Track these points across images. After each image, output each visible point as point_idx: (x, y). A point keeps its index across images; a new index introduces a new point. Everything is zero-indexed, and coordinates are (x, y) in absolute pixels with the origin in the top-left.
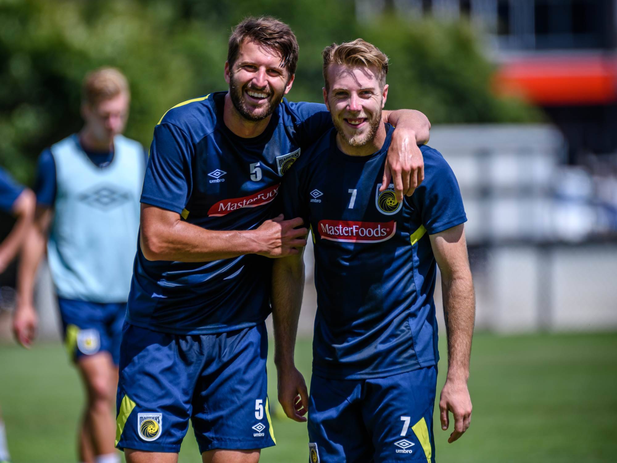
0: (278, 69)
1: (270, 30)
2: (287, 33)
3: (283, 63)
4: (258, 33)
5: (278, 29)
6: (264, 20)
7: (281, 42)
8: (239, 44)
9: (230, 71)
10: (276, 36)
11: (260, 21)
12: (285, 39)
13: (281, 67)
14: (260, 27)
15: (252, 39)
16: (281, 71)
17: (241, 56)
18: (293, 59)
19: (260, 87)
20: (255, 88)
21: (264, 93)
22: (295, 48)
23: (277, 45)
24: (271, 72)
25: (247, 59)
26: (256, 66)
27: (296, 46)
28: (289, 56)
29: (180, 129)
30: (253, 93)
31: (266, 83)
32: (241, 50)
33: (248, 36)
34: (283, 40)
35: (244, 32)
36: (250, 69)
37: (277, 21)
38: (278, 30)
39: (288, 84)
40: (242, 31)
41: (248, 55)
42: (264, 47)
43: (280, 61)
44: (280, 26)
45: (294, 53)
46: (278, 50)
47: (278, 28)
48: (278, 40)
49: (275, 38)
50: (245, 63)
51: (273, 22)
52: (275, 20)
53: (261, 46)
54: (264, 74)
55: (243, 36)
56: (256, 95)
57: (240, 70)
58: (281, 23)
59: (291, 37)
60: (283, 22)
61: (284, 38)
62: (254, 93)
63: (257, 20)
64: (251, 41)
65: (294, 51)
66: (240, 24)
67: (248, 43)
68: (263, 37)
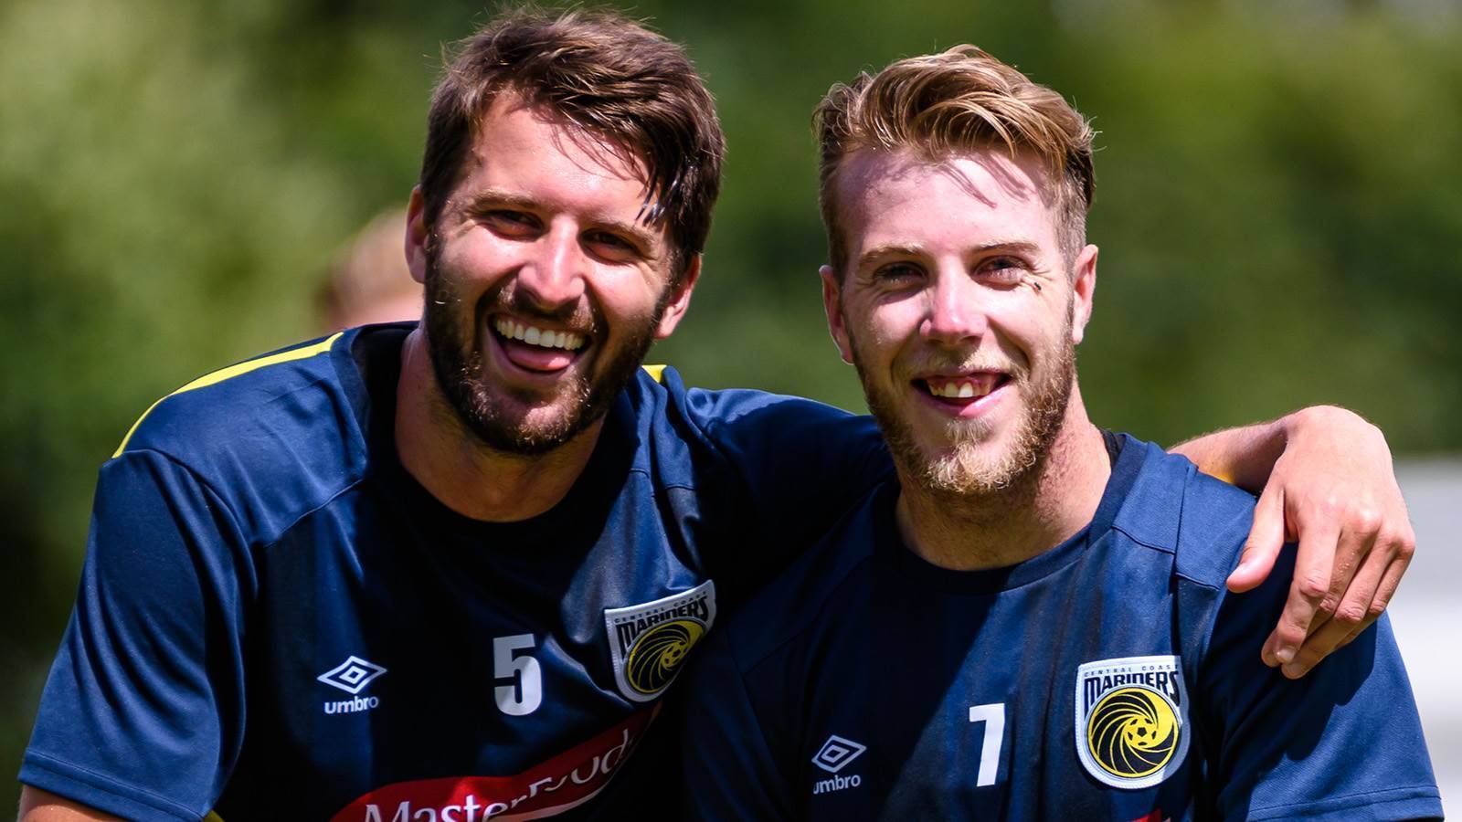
0: (631, 233)
1: (603, 62)
2: (677, 80)
3: (653, 205)
4: (551, 73)
5: (637, 62)
6: (581, 20)
7: (648, 116)
8: (472, 117)
9: (430, 231)
10: (628, 91)
11: (564, 24)
12: (665, 103)
13: (646, 221)
14: (560, 50)
15: (526, 98)
16: (644, 241)
17: (476, 167)
18: (696, 190)
19: (551, 303)
20: (530, 306)
21: (568, 330)
22: (706, 145)
23: (628, 126)
24: (602, 241)
25: (502, 182)
26: (539, 214)
27: (712, 138)
28: (678, 176)
29: (200, 479)
30: (520, 328)
31: (577, 288)
32: (476, 143)
33: (511, 84)
34: (655, 106)
35: (495, 67)
36: (513, 228)
37: (634, 29)
38: (636, 64)
39: (670, 297)
40: (487, 64)
41: (507, 165)
42: (576, 135)
43: (640, 195)
44: (649, 47)
45: (700, 166)
46: (633, 152)
47: (639, 56)
48: (634, 108)
49: (621, 99)
50: (494, 200)
51: (621, 30)
52: (627, 21)
53: (565, 129)
54: (573, 249)
55: (490, 81)
56: (532, 336)
57: (468, 229)
58: (653, 36)
59: (691, 96)
60: (661, 34)
61: (660, 101)
62: (525, 329)
63: (554, 19)
64: (523, 107)
65: (703, 156)
66: (483, 34)
67: (509, 111)
68: (573, 93)
